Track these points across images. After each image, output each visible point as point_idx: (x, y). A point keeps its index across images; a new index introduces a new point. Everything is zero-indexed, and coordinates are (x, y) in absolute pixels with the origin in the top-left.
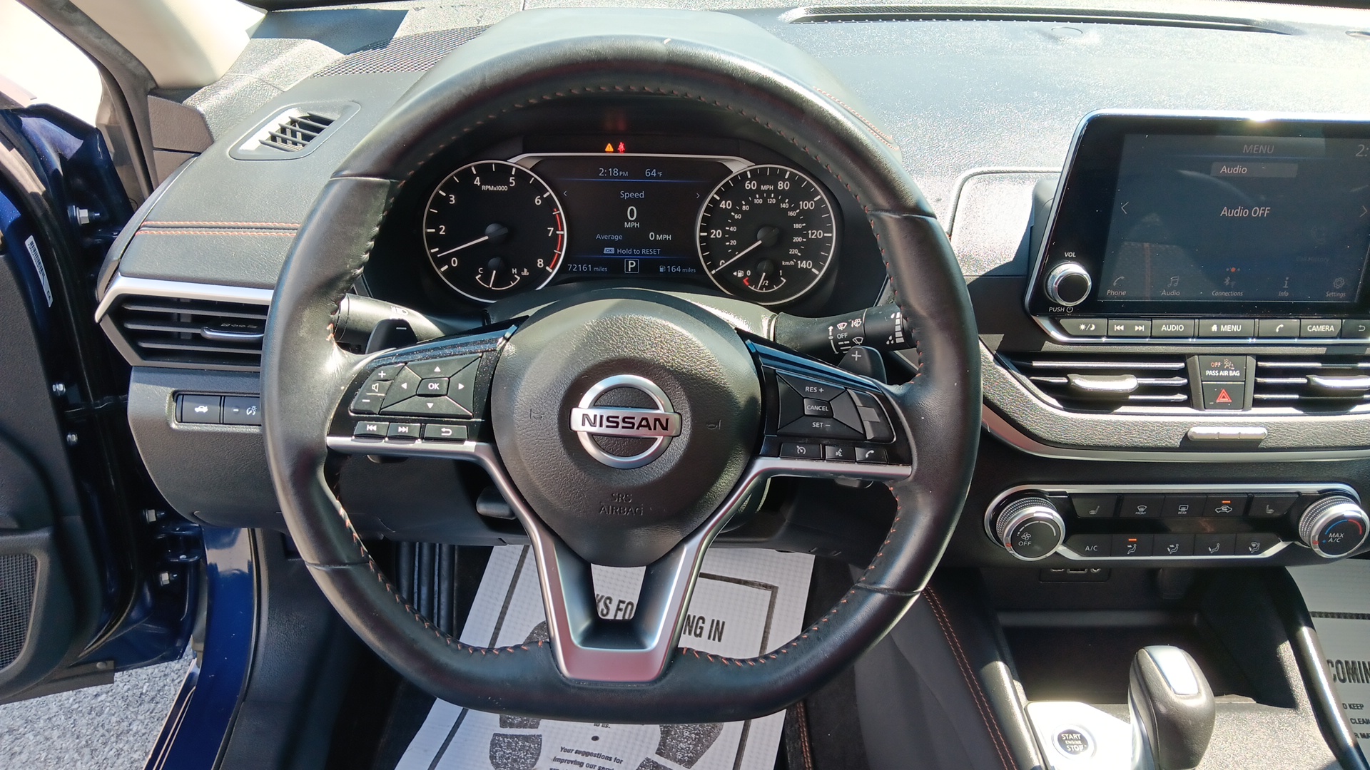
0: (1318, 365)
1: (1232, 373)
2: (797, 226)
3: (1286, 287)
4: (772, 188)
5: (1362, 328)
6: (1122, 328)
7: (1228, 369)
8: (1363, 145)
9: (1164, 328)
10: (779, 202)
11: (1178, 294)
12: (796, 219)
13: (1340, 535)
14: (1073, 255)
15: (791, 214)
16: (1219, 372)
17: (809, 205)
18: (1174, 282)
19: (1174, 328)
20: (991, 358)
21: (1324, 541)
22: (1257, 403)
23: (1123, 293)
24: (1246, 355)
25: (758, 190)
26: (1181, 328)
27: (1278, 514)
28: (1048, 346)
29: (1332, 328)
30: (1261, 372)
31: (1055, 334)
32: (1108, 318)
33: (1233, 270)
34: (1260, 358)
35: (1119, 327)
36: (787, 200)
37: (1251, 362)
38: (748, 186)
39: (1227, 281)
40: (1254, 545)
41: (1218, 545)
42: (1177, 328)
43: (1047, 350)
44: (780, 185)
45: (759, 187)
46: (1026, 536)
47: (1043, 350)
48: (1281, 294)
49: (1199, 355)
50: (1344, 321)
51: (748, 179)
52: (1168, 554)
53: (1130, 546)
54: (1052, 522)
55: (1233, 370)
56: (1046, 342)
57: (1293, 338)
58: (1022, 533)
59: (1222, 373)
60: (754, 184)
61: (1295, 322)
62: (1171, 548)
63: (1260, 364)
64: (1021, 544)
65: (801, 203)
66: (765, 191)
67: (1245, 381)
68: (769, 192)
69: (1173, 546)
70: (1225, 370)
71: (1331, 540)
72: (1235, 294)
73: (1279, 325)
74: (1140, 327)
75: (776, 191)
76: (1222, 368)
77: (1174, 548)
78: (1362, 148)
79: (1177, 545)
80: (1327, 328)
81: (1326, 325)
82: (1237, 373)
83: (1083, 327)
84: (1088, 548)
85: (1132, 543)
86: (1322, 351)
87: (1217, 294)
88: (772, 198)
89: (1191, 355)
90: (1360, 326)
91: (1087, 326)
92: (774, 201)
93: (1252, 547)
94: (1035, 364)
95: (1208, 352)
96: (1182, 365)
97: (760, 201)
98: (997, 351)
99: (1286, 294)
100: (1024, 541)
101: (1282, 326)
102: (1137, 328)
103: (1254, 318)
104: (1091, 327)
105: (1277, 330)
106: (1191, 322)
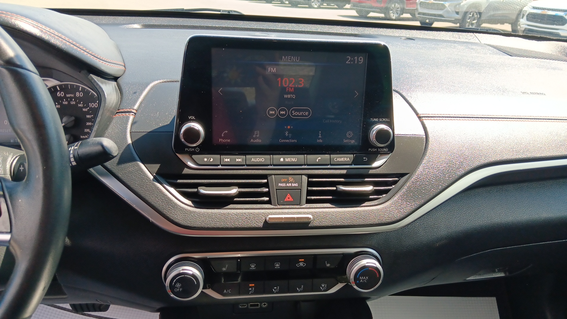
0: (342, 180)
1: (293, 185)
2: (88, 116)
3: (320, 137)
4: (72, 95)
5: (366, 159)
6: (229, 160)
7: (291, 182)
8: (349, 57)
9: (253, 160)
10: (77, 103)
11: (260, 141)
12: (88, 113)
13: (366, 278)
14: (193, 118)
15: (84, 110)
16: (286, 184)
17: (95, 105)
18: (256, 134)
19: (259, 160)
20: (152, 177)
21: (358, 282)
22: (308, 201)
23: (229, 141)
24: (302, 175)
25: (65, 97)
26: (263, 160)
27: (332, 267)
28: (186, 171)
29: (348, 159)
30: (310, 184)
31: (190, 164)
32: (221, 154)
33: (289, 127)
34: (310, 176)
35: (227, 159)
36: (82, 103)
37: (305, 178)
38: (59, 95)
39: (287, 134)
40: (323, 286)
41: (302, 286)
42: (261, 160)
43: (186, 173)
44: (78, 94)
45: (65, 95)
46: (178, 285)
47: (183, 173)
48: (318, 141)
49: (275, 175)
50: (355, 155)
51: (58, 91)
52: (273, 293)
53: (251, 289)
54: (193, 276)
55: (294, 183)
56: (185, 168)
57: (328, 165)
58: (175, 283)
59: (287, 185)
60: (62, 93)
61: (327, 156)
62: (275, 289)
63: (310, 179)
64: (176, 290)
65: (90, 104)
66: (69, 97)
67: (301, 189)
68: (71, 98)
69: (276, 288)
70: (290, 183)
71: (361, 281)
72: (293, 141)
73: (319, 158)
74: (239, 159)
75: (75, 98)
76: (288, 182)
77: (276, 289)
78: (349, 58)
79: (278, 287)
80: (346, 159)
81: (345, 157)
82: (296, 185)
83: (206, 160)
84: (225, 291)
85: (252, 287)
86: (344, 172)
87: (282, 141)
88: (73, 101)
89: (271, 175)
90: (364, 158)
91: (208, 159)
92: (74, 103)
93: (322, 287)
94: (179, 181)
95: (279, 173)
96: (266, 181)
97: (66, 103)
98: (156, 174)
99: (321, 141)
100: (177, 288)
101: (320, 158)
102: (237, 160)
103: (304, 154)
104: (211, 159)
105: (317, 161)
106: (268, 157)
